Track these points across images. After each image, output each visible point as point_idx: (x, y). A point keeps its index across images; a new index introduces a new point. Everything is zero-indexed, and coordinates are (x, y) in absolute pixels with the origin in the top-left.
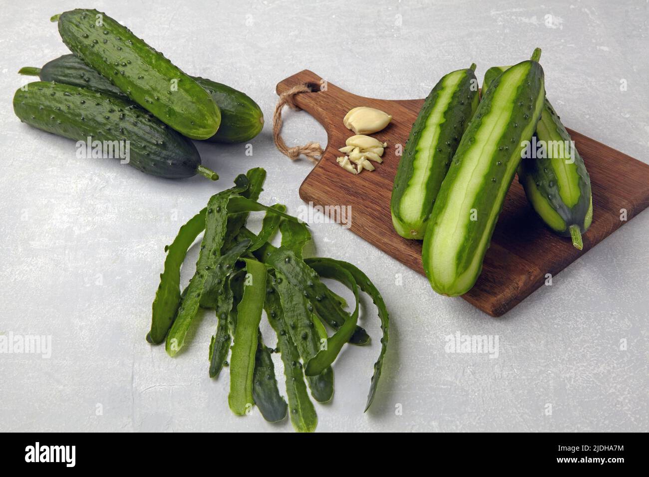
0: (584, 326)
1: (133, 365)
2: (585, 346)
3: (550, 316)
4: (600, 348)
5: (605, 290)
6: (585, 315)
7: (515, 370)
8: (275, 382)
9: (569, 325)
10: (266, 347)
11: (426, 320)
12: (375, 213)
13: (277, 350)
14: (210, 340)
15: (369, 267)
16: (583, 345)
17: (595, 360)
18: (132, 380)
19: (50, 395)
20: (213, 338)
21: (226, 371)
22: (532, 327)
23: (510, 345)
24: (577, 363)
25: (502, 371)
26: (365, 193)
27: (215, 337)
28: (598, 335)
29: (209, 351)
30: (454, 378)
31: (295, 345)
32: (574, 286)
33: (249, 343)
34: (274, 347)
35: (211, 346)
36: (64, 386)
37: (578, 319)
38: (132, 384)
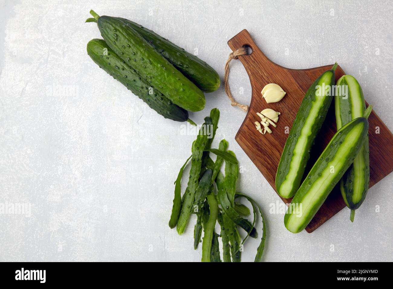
0: (343, 238)
1: (165, 238)
2: (340, 249)
3: (331, 230)
4: (345, 251)
5: (357, 218)
6: (345, 232)
7: (310, 257)
8: (219, 252)
9: (337, 236)
10: (216, 234)
11: (281, 226)
12: (268, 166)
13: (221, 236)
14: (194, 227)
15: (262, 190)
16: (340, 248)
17: (342, 257)
18: (165, 245)
19: (134, 250)
20: (195, 226)
21: (200, 244)
22: (322, 235)
23: (311, 244)
24: (335, 258)
25: (305, 257)
26: (266, 150)
27: (196, 225)
28: (347, 244)
29: (194, 233)
30: (286, 259)
31: (228, 236)
32: (345, 214)
33: (210, 236)
34: (219, 234)
35: (194, 231)
36: (139, 246)
37: (341, 234)
38: (165, 247)
